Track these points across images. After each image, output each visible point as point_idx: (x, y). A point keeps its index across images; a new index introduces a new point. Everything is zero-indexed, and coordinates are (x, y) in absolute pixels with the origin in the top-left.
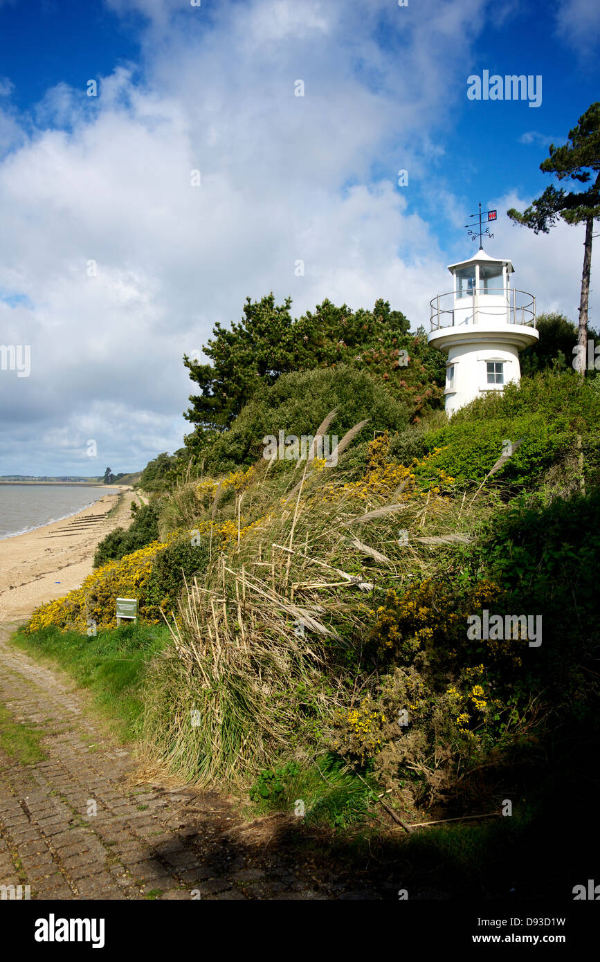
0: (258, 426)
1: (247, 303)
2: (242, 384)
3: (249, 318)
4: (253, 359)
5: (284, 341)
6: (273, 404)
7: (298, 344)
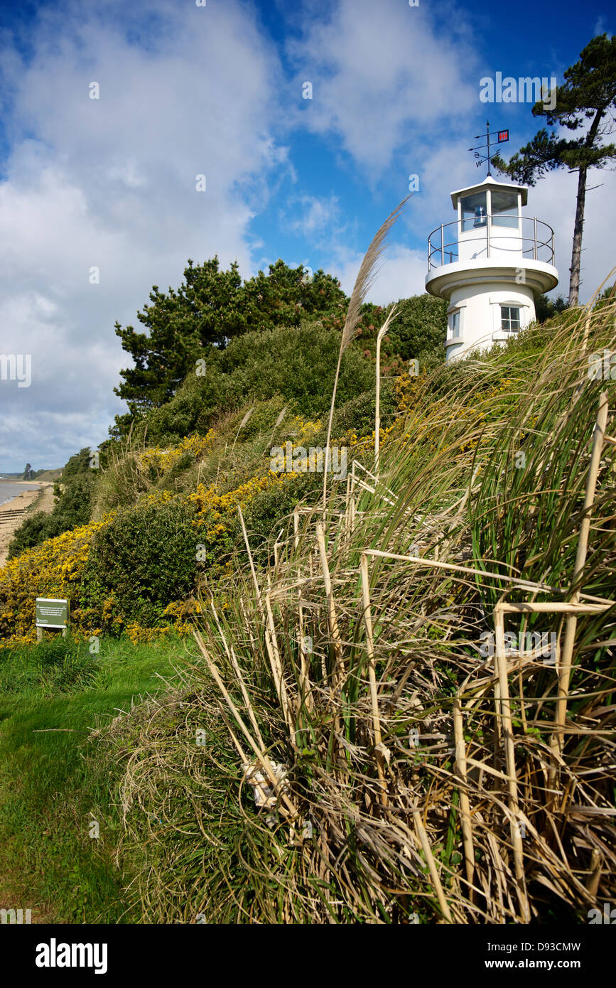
0: (208, 392)
1: (188, 266)
2: (183, 353)
3: (189, 283)
4: (195, 327)
5: (233, 302)
6: (225, 368)
7: (251, 304)
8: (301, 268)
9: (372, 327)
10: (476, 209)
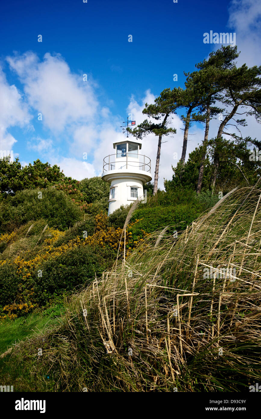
0: (6, 215)
5: (18, 176)
6: (14, 204)
7: (26, 177)
8: (47, 163)
9: (75, 190)
10: (122, 150)
